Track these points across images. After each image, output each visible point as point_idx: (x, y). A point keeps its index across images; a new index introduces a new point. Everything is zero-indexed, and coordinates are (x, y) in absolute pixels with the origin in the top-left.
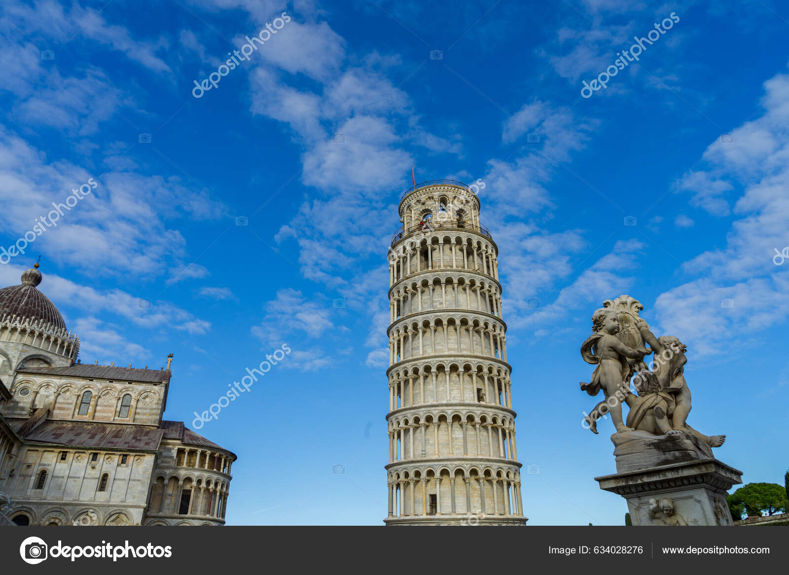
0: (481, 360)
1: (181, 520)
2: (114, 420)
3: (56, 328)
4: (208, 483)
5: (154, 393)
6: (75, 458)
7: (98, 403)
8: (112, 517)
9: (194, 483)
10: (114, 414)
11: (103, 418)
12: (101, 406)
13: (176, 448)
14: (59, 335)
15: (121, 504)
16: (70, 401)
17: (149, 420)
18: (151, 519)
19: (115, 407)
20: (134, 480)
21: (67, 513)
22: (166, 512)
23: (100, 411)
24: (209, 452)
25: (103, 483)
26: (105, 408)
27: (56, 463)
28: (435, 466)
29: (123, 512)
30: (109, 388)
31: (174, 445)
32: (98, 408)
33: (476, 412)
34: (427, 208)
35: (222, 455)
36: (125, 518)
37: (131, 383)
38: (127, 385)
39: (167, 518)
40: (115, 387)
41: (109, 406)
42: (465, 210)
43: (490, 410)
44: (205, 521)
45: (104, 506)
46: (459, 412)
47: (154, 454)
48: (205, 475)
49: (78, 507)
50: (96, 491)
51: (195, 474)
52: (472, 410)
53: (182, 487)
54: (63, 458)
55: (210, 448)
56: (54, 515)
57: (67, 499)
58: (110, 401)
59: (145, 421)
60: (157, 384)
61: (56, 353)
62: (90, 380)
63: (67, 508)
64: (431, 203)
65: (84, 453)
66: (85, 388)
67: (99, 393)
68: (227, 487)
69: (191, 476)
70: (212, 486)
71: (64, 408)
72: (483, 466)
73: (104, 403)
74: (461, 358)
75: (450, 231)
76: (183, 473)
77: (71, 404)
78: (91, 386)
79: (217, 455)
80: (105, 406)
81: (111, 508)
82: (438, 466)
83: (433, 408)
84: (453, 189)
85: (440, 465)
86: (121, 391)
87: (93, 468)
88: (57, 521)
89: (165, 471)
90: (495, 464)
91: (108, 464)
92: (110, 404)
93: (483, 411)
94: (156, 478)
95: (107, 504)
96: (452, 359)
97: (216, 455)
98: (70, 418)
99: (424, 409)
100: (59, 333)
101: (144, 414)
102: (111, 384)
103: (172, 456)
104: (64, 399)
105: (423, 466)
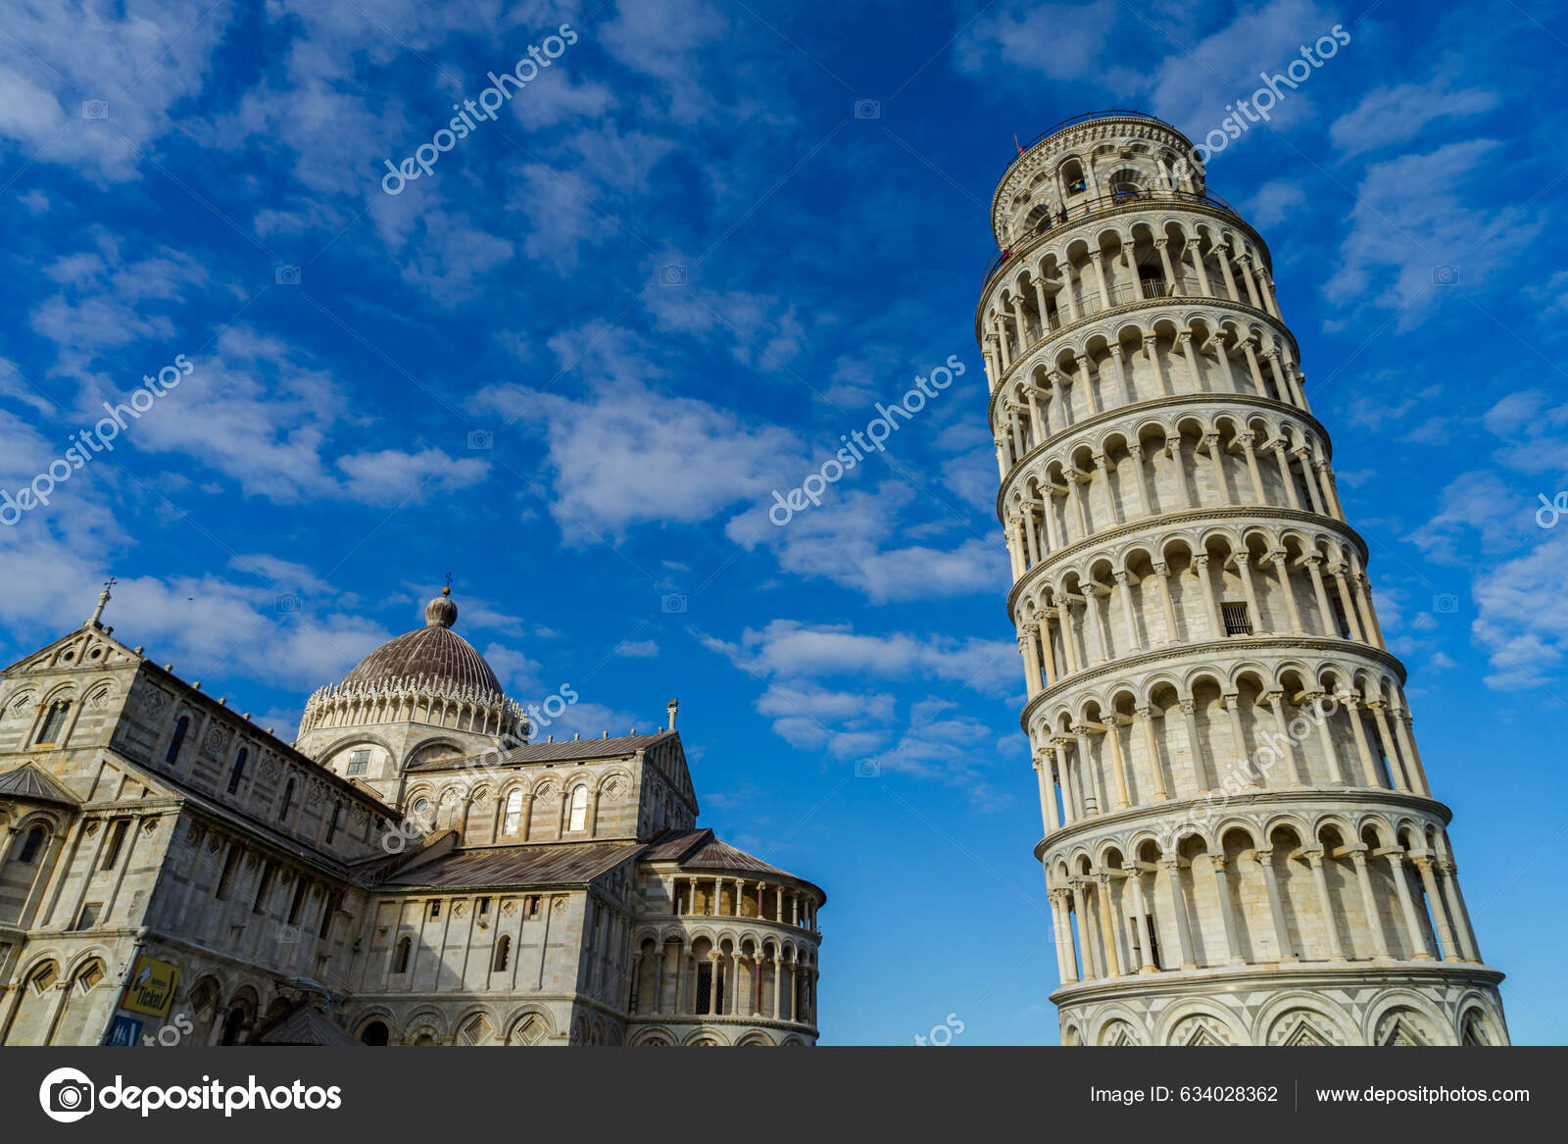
0: (1217, 522)
1: (696, 1027)
2: (561, 837)
3: (464, 686)
4: (748, 946)
5: (625, 775)
6: (453, 910)
7: (534, 809)
8: (522, 1020)
9: (716, 949)
10: (559, 824)
11: (544, 835)
12: (538, 814)
13: (671, 878)
14: (472, 699)
15: (530, 994)
16: (489, 812)
17: (621, 829)
18: (639, 1027)
19: (560, 812)
20: (555, 945)
21: (444, 1015)
22: (669, 1012)
23: (538, 824)
24: (740, 881)
25: (502, 954)
26: (545, 817)
27: (424, 921)
28: (1119, 836)
29: (538, 1011)
30: (547, 779)
31: (667, 872)
32: (534, 818)
33: (1219, 664)
34: (1036, 204)
35: (776, 886)
36: (544, 1022)
37: (583, 763)
38: (576, 767)
39: (669, 1023)
40: (556, 776)
41: (551, 812)
42: (1137, 168)
43: (1265, 652)
44: (750, 1028)
45: (502, 999)
46: (1169, 676)
47: (583, 889)
48: (737, 931)
49: (461, 1003)
50: (490, 971)
51: (715, 930)
52: (1205, 662)
53: (691, 959)
54: (435, 913)
55: (740, 872)
56: (424, 1020)
57: (444, 990)
58: (552, 803)
59: (614, 832)
60: (627, 757)
61: (470, 731)
62: (515, 769)
63: (444, 1006)
64: (1043, 188)
65: (465, 899)
66: (510, 784)
67: (531, 790)
68: (814, 958)
69: (706, 934)
70: (758, 952)
71: (481, 825)
72: (1263, 817)
73: (543, 808)
74: (1152, 531)
75: (1083, 227)
76: (691, 927)
77: (490, 816)
78: (519, 779)
79: (761, 885)
80: (544, 813)
81: (516, 1003)
82: (1127, 834)
83: (1095, 681)
84: (1090, 131)
85: (1132, 830)
86: (567, 781)
87: (484, 926)
88: (430, 1032)
89: (656, 927)
90: (1306, 805)
91: (508, 916)
92: (553, 809)
93: (1243, 658)
94: (640, 943)
95: (507, 995)
96: (1128, 538)
97: (758, 888)
98: (489, 843)
99: (1073, 689)
100: (470, 696)
101: (611, 819)
102: (550, 769)
103: (663, 897)
104: (479, 809)
105: (1090, 840)
